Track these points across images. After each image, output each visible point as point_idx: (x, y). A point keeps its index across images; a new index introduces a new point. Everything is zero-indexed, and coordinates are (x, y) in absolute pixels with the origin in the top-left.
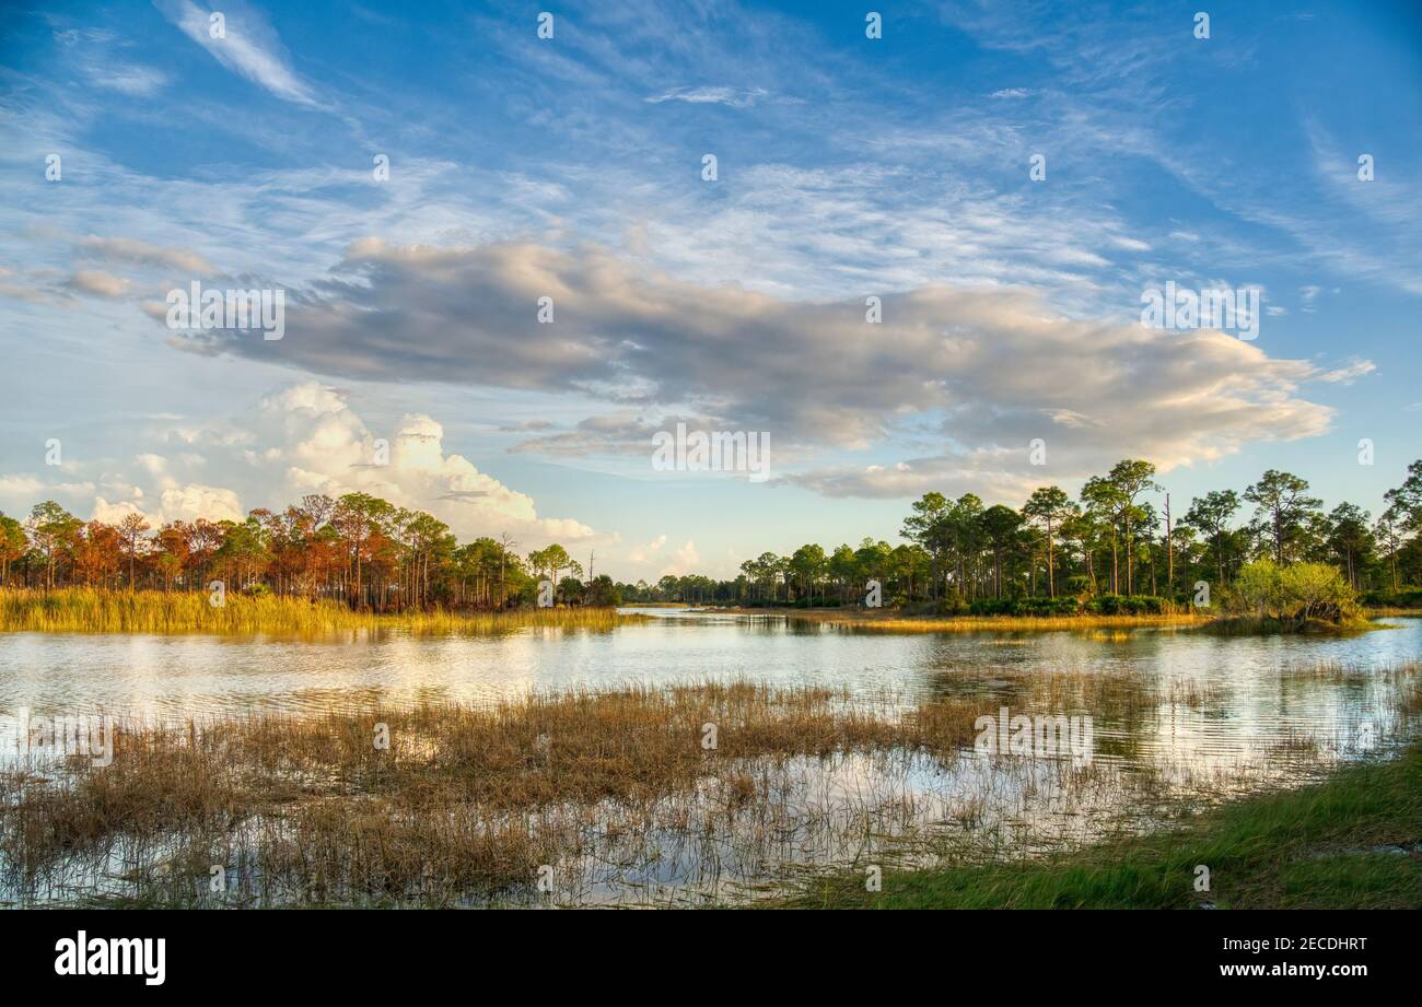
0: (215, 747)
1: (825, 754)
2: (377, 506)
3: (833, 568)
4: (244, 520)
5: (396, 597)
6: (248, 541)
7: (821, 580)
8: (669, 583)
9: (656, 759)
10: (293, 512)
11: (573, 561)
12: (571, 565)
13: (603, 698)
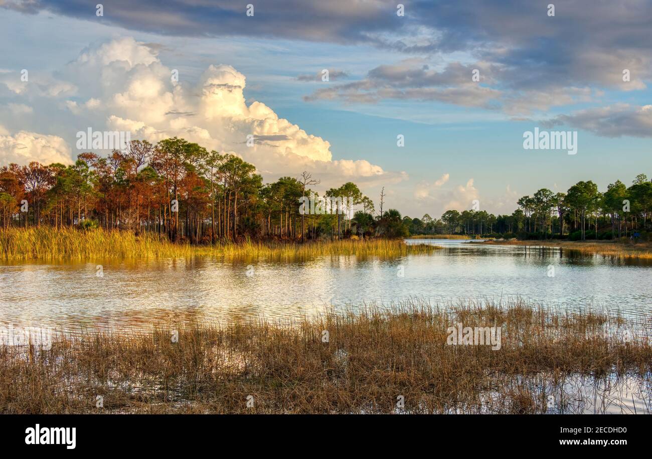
0: (52, 360)
1: (600, 374)
2: (192, 149)
3: (606, 203)
4: (73, 163)
5: (210, 231)
6: (77, 181)
7: (594, 214)
8: (452, 216)
9: (443, 374)
10: (117, 156)
11: (365, 198)
12: (363, 201)
13: (393, 318)
